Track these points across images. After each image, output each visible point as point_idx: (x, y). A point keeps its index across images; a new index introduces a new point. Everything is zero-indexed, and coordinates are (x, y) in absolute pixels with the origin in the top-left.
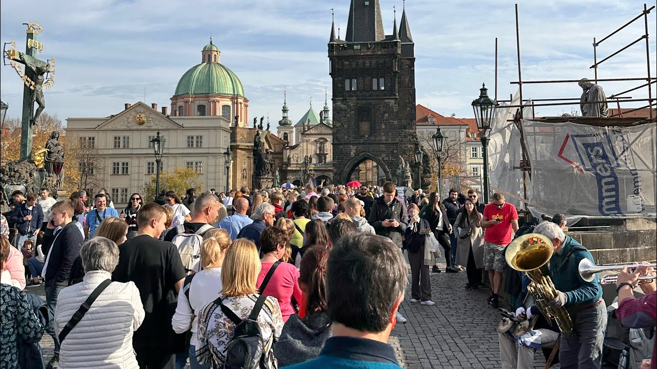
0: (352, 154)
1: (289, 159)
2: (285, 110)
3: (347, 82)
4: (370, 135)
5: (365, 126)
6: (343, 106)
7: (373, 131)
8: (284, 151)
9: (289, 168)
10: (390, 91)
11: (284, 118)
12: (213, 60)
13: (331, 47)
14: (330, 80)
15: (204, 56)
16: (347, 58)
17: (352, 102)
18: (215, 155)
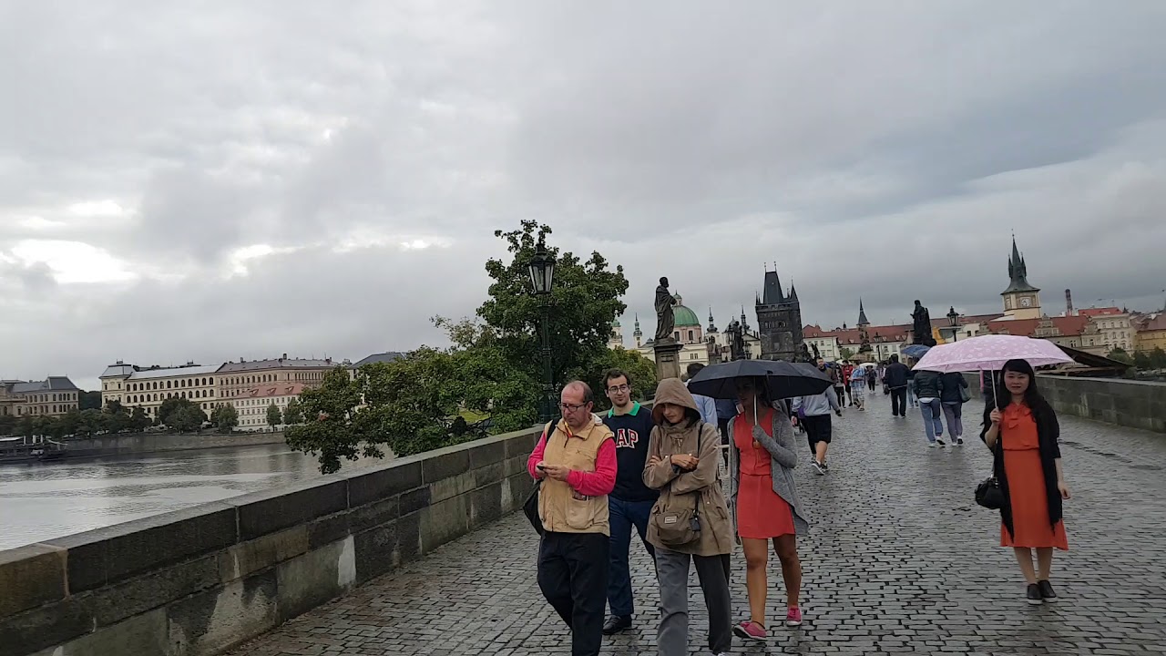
2: (711, 319)
3: (766, 324)
6: (765, 335)
7: (781, 347)
8: (723, 354)
10: (788, 327)
11: (711, 325)
16: (765, 312)
17: (770, 333)
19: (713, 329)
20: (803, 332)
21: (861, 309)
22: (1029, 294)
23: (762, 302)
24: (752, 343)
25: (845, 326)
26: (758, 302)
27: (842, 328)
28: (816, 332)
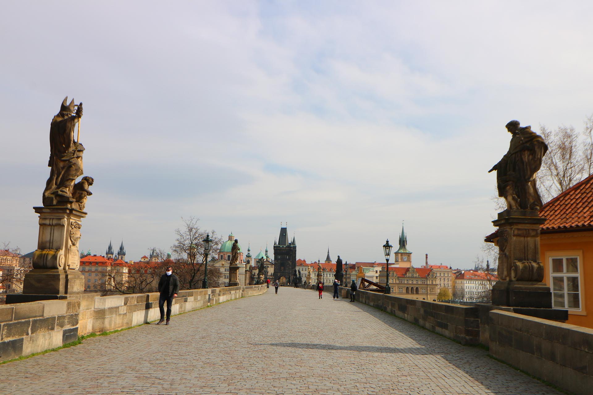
0: (279, 275)
1: (255, 273)
2: (249, 250)
3: (278, 256)
4: (284, 271)
5: (282, 268)
6: (277, 263)
7: (284, 269)
8: (253, 270)
9: (255, 277)
10: (289, 259)
11: (248, 254)
12: (232, 240)
13: (274, 247)
14: (274, 255)
15: (229, 238)
16: (278, 250)
17: (279, 261)
18: (242, 274)
19: (248, 256)
20: (296, 262)
21: (328, 253)
22: (407, 254)
23: (277, 244)
24: (269, 266)
25: (319, 261)
26: (275, 244)
27: (318, 262)
28: (303, 263)
